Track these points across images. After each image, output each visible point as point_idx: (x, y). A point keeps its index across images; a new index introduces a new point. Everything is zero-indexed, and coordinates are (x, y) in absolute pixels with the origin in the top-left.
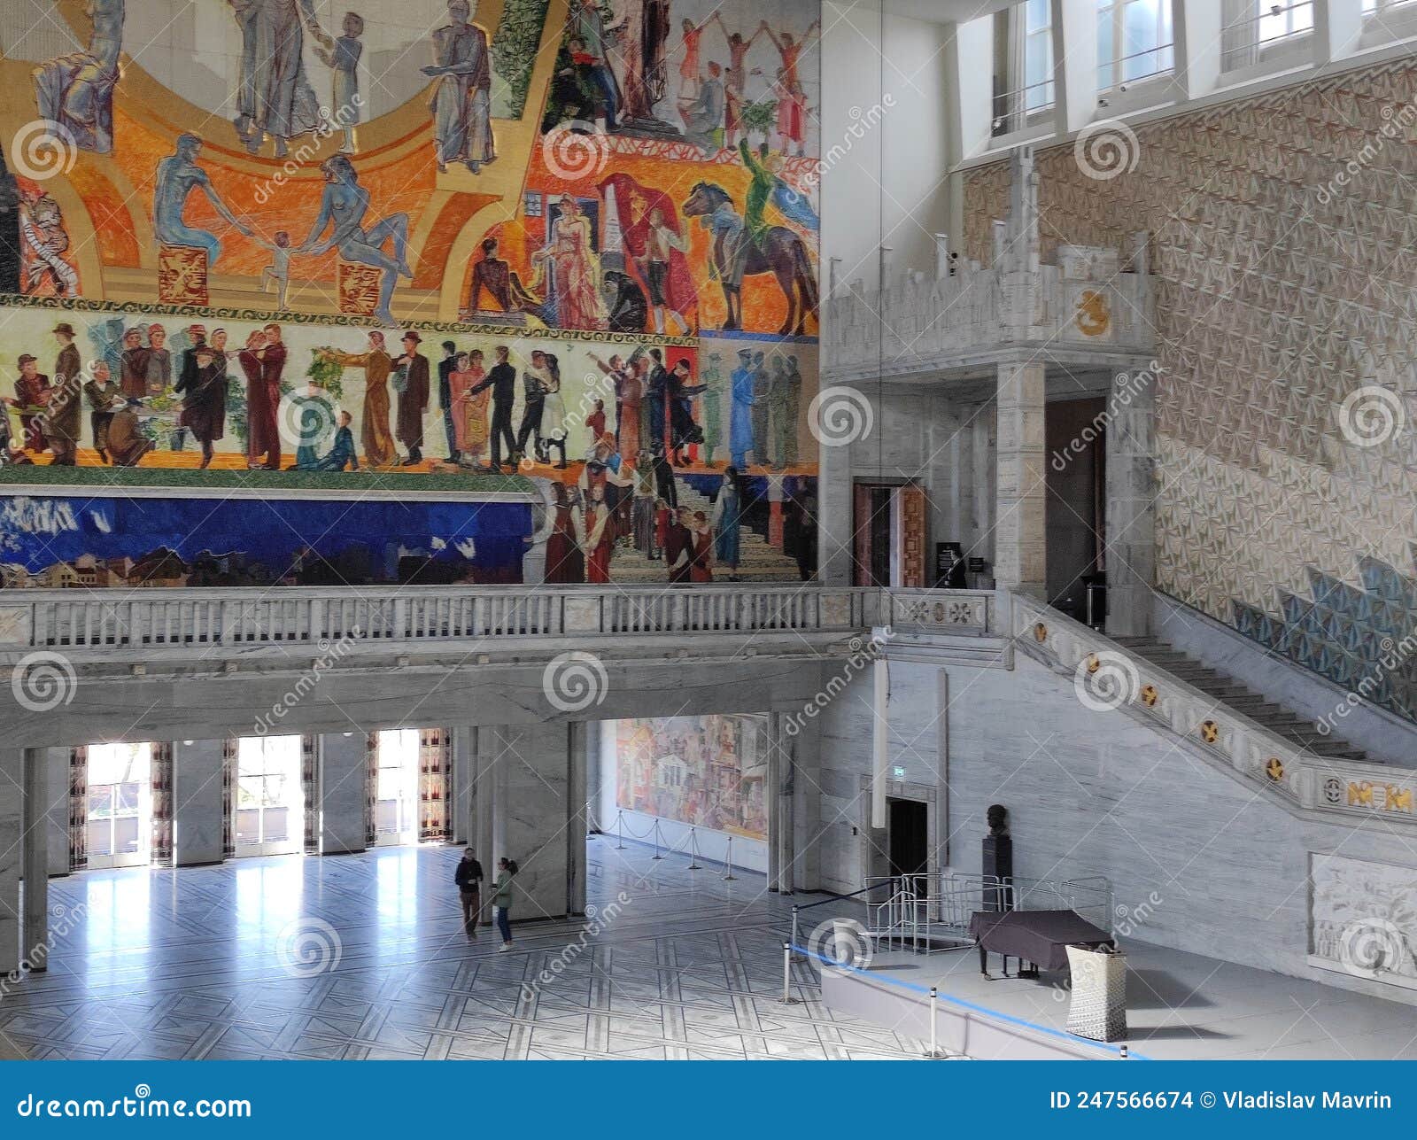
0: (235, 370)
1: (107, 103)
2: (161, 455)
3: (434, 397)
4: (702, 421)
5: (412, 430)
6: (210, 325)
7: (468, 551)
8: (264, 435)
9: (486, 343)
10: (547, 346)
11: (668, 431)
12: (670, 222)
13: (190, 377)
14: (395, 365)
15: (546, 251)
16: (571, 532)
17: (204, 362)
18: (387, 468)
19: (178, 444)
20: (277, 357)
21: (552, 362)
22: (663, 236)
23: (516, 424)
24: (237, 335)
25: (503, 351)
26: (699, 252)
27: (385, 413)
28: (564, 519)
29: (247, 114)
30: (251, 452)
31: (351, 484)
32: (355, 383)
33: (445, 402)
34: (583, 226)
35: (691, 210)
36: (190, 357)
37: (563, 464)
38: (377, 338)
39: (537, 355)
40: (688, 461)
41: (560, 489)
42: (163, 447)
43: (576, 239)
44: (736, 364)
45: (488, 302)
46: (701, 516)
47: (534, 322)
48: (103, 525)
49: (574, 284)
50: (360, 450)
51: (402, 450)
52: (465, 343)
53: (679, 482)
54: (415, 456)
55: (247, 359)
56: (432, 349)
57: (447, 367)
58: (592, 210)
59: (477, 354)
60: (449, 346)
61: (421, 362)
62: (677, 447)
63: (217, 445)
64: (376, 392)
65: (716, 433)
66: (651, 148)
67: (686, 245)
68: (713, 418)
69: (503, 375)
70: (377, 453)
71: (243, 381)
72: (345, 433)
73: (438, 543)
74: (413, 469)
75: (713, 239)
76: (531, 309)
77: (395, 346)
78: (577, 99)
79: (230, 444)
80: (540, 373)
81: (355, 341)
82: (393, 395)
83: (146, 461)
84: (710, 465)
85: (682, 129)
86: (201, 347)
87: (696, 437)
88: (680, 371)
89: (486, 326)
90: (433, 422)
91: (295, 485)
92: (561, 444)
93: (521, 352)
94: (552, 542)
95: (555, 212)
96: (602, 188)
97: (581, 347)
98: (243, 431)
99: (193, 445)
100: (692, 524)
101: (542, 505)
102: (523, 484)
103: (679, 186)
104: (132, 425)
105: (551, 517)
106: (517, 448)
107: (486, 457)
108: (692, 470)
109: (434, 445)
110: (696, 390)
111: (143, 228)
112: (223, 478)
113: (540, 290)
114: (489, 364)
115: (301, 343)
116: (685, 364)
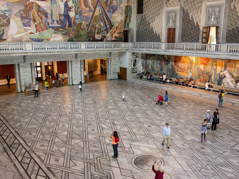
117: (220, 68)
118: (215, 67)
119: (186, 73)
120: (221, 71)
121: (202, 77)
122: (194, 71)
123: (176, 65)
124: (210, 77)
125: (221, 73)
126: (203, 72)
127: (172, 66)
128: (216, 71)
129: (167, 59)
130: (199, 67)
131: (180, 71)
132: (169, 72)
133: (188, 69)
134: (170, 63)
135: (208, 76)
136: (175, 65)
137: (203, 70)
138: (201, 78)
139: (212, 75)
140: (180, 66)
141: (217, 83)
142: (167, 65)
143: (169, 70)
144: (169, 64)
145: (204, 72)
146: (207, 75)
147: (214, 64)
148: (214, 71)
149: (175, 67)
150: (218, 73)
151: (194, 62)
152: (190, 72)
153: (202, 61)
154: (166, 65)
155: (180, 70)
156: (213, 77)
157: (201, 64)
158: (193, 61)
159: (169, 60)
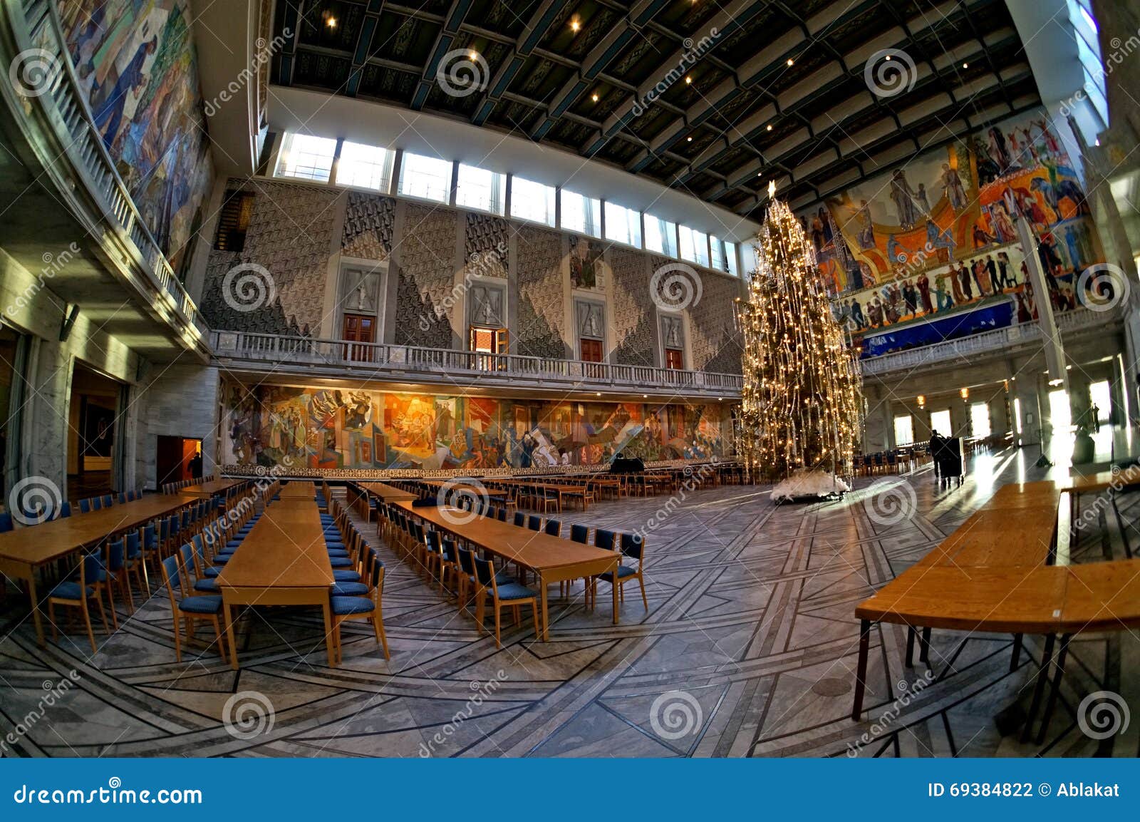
0: (917, 289)
1: (872, 236)
2: (903, 318)
3: (972, 278)
4: (1060, 256)
5: (968, 291)
6: (908, 280)
7: (993, 323)
8: (927, 304)
9: (983, 257)
10: (1002, 250)
11: (1049, 264)
12: (1028, 195)
13: (906, 295)
14: (958, 272)
15: (993, 221)
16: (1025, 308)
17: (908, 290)
18: (963, 305)
19: (906, 313)
20: (926, 281)
21: (1005, 255)
22: (1027, 201)
23: (999, 278)
24: (915, 280)
25: (989, 257)
26: (1040, 200)
27: (959, 288)
28: (1021, 304)
29: (903, 222)
30: (925, 310)
31: (953, 312)
32: (948, 283)
33: (976, 279)
34: (1001, 209)
35: (1033, 189)
36: (905, 290)
37: (1017, 286)
38: (952, 267)
39: (999, 254)
40: (1059, 272)
41: (1018, 295)
42: (903, 316)
43: (1001, 214)
44: (1064, 232)
45: (980, 244)
46: (1068, 290)
47: (995, 244)
48: (893, 340)
49: (1004, 228)
50: (954, 301)
51: (966, 297)
52: (977, 259)
53: (1058, 281)
54: (971, 298)
55: (919, 285)
56: (968, 264)
57: (974, 268)
58: (1003, 203)
59: (981, 261)
60: (972, 261)
61: (965, 269)
62: (1054, 268)
63: (916, 311)
64: (955, 283)
65: (1066, 259)
66: (1014, 176)
67: (1035, 200)
68: (1063, 254)
69: (991, 264)
70: (959, 300)
71: (919, 291)
72: (949, 298)
73: (983, 323)
74: (971, 302)
75: (1043, 195)
76: (994, 240)
77: (957, 267)
78: (987, 173)
79: (919, 310)
80: (1002, 259)
81: (945, 270)
82: (960, 282)
83: (900, 320)
84: (1067, 270)
85: (1020, 165)
86: (907, 286)
87: (1058, 262)
88: (1047, 242)
89: (982, 252)
90: (974, 286)
91: (938, 316)
92: (1015, 280)
93: (994, 255)
94: (1019, 314)
95: (991, 208)
96: (1003, 195)
97: (1013, 247)
98: (922, 305)
99: (910, 313)
100: (1065, 294)
101: (1013, 302)
102: (1005, 297)
103: (1027, 183)
104: (895, 312)
105: (1017, 304)
106: (1001, 286)
107: (992, 292)
108: (1061, 274)
109: (975, 292)
110: (1054, 246)
111: (886, 261)
112: (920, 319)
113: (994, 233)
114: (986, 262)
115: (932, 276)
116: (1048, 239)
117: (524, 425)
118: (511, 424)
119: (429, 448)
120: (527, 432)
121: (479, 453)
122: (454, 439)
123: (390, 425)
124: (502, 449)
125: (528, 437)
126: (481, 440)
127: (376, 429)
128: (514, 435)
129: (355, 407)
130: (468, 428)
131: (407, 445)
132: (365, 452)
133: (434, 436)
134: (367, 420)
135: (495, 450)
136: (386, 426)
137: (481, 433)
138: (476, 457)
139: (505, 443)
140: (406, 429)
141: (519, 462)
142: (355, 426)
143: (364, 444)
144: (364, 422)
145: (484, 438)
146: (493, 445)
147: (509, 415)
148: (508, 436)
149: (385, 432)
150: (519, 437)
151: (453, 415)
152: (443, 442)
153: (475, 411)
154: (350, 428)
155: (408, 441)
156: (508, 450)
157: (475, 418)
158: (449, 412)
159: (361, 411)
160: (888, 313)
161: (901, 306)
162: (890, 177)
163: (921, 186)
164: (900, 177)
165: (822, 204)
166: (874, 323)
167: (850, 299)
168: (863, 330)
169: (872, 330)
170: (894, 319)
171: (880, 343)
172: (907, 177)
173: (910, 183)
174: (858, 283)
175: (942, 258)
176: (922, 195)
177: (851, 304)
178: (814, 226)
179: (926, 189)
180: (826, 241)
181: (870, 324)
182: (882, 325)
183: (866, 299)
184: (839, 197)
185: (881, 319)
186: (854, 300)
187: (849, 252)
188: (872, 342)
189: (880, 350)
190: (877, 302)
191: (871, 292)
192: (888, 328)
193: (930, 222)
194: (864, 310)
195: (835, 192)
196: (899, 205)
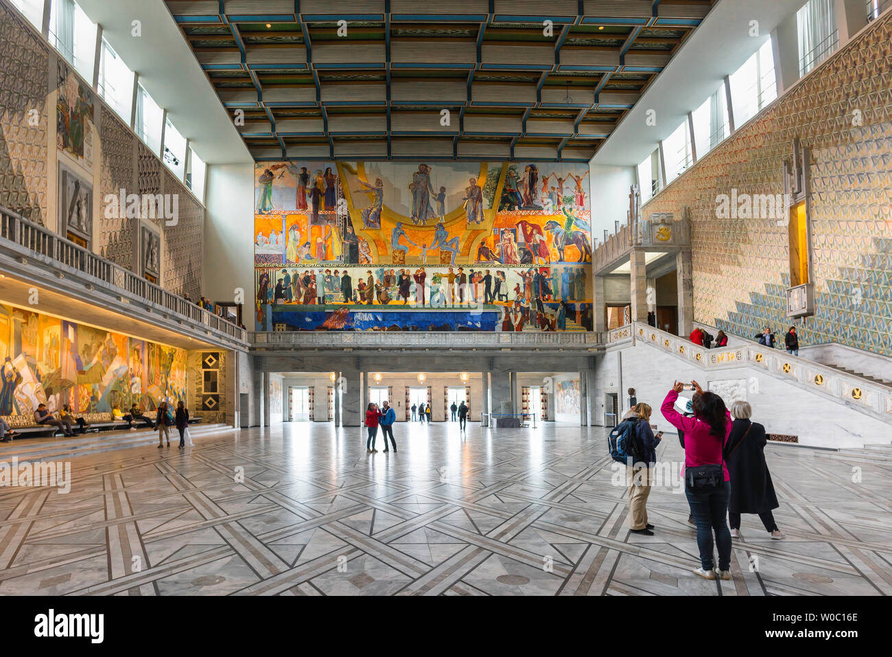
0: (412, 279)
1: (379, 217)
2: (394, 302)
3: (468, 284)
4: (552, 288)
5: (461, 293)
6: (406, 269)
7: (479, 326)
9: (483, 270)
10: (502, 269)
11: (540, 291)
12: (540, 233)
13: (401, 282)
14: (456, 276)
15: (501, 244)
16: (510, 320)
17: (404, 278)
19: (398, 299)
20: (423, 276)
21: (503, 274)
22: (538, 237)
23: (492, 291)
24: (413, 271)
25: (488, 271)
27: (453, 289)
28: (508, 316)
29: (415, 215)
30: (416, 300)
32: (445, 281)
34: (512, 236)
36: (401, 277)
37: (507, 302)
38: (451, 270)
39: (498, 272)
41: (506, 308)
42: (394, 300)
43: (510, 240)
44: (563, 271)
45: (483, 258)
46: (552, 315)
48: (380, 319)
49: (509, 252)
50: (446, 299)
51: (459, 299)
52: (476, 270)
53: (544, 306)
54: (462, 301)
55: (416, 277)
56: (467, 272)
57: (471, 276)
58: (514, 232)
59: (480, 273)
60: (472, 271)
61: (464, 276)
63: (408, 299)
65: (556, 291)
67: (545, 239)
68: (556, 287)
69: (488, 278)
71: (415, 283)
73: (469, 323)
74: (461, 303)
75: (554, 236)
77: (456, 271)
78: (509, 202)
79: (411, 300)
80: (500, 277)
81: (445, 271)
83: (390, 303)
84: (555, 300)
86: (404, 274)
87: (550, 293)
88: (544, 274)
92: (506, 296)
93: (493, 271)
94: (504, 323)
95: (503, 233)
96: (517, 225)
99: (402, 299)
100: (549, 318)
101: (501, 312)
102: (495, 307)
103: (542, 222)
104: (387, 295)
105: (504, 315)
106: (493, 297)
107: (483, 300)
109: (468, 297)
110: (550, 280)
111: (388, 246)
114: (483, 275)
115: (430, 272)
116: (546, 272)
160: (379, 293)
161: (394, 291)
162: (415, 167)
163: (443, 189)
164: (424, 172)
165: (332, 165)
166: (363, 299)
167: (341, 270)
168: (350, 303)
169: (359, 305)
170: (385, 301)
171: (367, 319)
172: (432, 174)
173: (433, 182)
174: (353, 257)
175: (445, 261)
176: (441, 198)
177: (341, 275)
178: (316, 184)
179: (447, 194)
180: (326, 204)
181: (359, 299)
182: (370, 303)
183: (358, 275)
184: (354, 165)
185: (371, 297)
186: (345, 272)
187: (351, 225)
188: (357, 317)
189: (366, 325)
190: (371, 279)
191: (366, 269)
192: (375, 307)
193: (441, 225)
194: (355, 285)
195: (352, 159)
196: (415, 198)
